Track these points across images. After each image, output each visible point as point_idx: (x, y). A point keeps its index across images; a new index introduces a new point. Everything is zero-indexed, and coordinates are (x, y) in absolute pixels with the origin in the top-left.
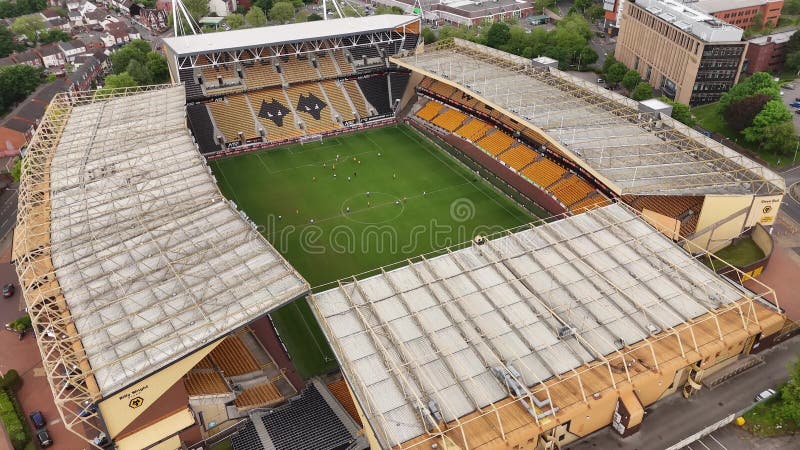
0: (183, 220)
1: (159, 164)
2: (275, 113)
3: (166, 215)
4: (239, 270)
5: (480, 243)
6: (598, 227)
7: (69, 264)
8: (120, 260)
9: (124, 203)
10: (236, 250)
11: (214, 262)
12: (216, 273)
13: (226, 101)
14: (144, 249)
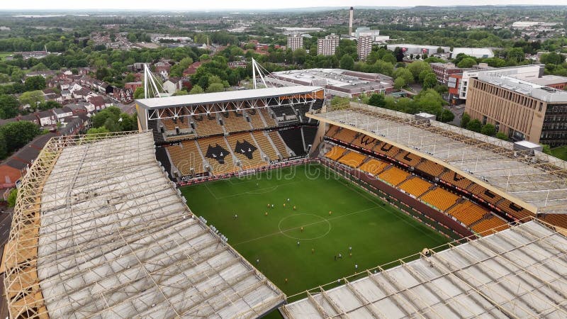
0: (159, 234)
1: (135, 188)
2: (218, 154)
3: (143, 230)
4: (214, 281)
5: (428, 255)
6: (527, 242)
7: (53, 275)
8: (102, 271)
9: (105, 220)
10: (209, 261)
11: (190, 273)
12: (193, 284)
13: (181, 145)
14: (124, 261)
